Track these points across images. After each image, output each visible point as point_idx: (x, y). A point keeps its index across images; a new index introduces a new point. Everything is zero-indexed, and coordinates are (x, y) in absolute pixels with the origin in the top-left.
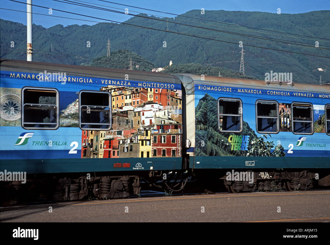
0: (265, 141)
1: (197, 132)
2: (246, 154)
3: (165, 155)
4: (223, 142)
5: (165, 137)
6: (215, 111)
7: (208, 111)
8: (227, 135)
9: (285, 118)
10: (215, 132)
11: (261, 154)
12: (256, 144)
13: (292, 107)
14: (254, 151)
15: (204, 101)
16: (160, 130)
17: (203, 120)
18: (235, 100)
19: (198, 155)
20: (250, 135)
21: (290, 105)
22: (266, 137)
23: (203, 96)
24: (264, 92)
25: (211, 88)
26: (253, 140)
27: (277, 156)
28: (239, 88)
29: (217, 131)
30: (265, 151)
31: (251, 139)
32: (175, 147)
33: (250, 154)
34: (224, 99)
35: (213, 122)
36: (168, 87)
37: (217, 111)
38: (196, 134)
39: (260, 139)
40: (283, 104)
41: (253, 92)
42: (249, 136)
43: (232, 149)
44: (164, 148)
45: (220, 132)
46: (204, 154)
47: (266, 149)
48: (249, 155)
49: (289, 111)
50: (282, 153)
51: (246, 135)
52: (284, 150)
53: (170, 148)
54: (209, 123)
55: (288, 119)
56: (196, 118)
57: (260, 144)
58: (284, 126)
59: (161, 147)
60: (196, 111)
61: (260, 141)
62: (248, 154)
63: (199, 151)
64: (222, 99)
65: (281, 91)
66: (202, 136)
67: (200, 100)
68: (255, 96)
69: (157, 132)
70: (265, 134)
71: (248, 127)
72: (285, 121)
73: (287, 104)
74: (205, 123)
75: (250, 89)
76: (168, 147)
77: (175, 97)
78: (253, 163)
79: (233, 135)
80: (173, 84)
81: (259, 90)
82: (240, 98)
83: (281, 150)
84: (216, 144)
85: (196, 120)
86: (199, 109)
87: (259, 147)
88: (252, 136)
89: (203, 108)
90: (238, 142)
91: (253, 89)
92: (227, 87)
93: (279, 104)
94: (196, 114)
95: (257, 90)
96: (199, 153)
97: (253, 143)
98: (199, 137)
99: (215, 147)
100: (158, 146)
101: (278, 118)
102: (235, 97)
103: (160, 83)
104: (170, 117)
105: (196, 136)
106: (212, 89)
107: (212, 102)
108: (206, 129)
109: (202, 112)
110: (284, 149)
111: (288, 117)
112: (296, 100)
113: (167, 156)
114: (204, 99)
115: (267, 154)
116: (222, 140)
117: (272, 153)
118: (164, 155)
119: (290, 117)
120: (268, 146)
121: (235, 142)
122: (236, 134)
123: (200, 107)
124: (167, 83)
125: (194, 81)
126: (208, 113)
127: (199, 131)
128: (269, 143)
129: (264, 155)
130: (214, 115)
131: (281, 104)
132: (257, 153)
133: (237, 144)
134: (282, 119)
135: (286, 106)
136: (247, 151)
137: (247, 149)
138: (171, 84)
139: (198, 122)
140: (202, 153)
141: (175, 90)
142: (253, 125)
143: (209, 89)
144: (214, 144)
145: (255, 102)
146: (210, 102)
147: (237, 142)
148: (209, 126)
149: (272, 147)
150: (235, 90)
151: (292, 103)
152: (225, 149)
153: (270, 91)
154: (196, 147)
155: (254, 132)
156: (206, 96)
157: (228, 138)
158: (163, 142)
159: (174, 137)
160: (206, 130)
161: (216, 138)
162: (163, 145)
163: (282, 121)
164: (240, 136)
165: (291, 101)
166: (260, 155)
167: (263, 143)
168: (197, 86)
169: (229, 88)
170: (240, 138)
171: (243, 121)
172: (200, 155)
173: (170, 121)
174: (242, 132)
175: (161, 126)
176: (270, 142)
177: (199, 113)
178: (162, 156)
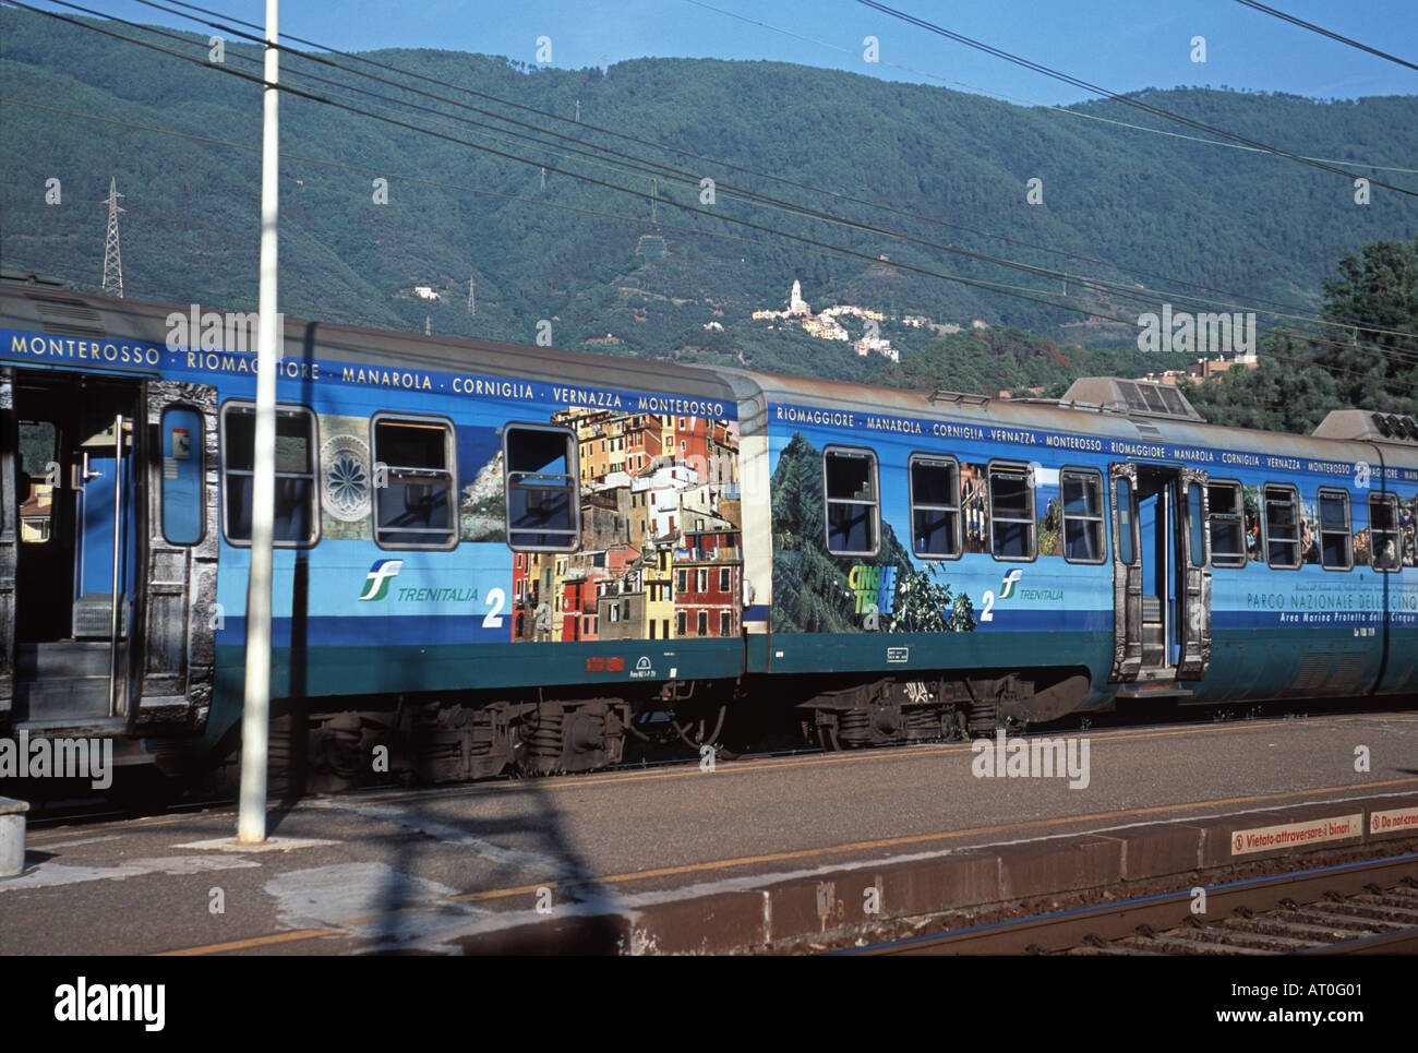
0: (932, 583)
1: (777, 556)
2: (889, 623)
3: (705, 633)
4: (837, 586)
5: (705, 571)
6: (817, 487)
7: (801, 488)
8: (845, 565)
9: (975, 511)
10: (820, 557)
11: (923, 625)
12: (912, 592)
13: (990, 476)
14: (907, 615)
15: (791, 456)
16: (694, 550)
17: (791, 519)
18: (863, 453)
19: (778, 631)
20: (898, 564)
21: (983, 468)
22: (934, 571)
23: (789, 440)
24: (927, 427)
25: (806, 414)
26: (905, 582)
27: (958, 630)
28: (871, 415)
29: (823, 554)
30: (932, 613)
31: (900, 578)
32: (729, 606)
33: (899, 624)
34: (838, 451)
35: (814, 524)
36: (707, 410)
37: (822, 488)
38: (774, 561)
39: (921, 577)
40: (969, 465)
41: (902, 427)
42: (895, 569)
43: (857, 612)
44: (703, 608)
45: (831, 558)
46: (794, 627)
47: (932, 607)
48: (896, 630)
49: (982, 489)
50: (969, 621)
51: (888, 564)
52: (972, 611)
53: (718, 607)
54: (805, 529)
55: (981, 514)
56: (775, 513)
57: (920, 592)
58: (972, 535)
59: (697, 606)
60: (773, 490)
61: (920, 583)
62: (894, 625)
63: (781, 618)
64: (832, 449)
65: (964, 426)
66: (790, 570)
67: (782, 453)
68: (904, 439)
69: (685, 556)
70: (931, 562)
71: (893, 541)
72: (975, 519)
73: (978, 466)
74: (795, 527)
75: (896, 418)
76: (712, 606)
77: (725, 444)
78: (904, 652)
79: (859, 564)
80: (718, 401)
81: (915, 421)
82: (872, 447)
83: (967, 609)
84: (821, 594)
85: (773, 517)
86: (781, 483)
87: (918, 601)
88: (903, 568)
89: (789, 481)
90: (871, 589)
91: (903, 419)
92: (842, 412)
93: (960, 467)
94: (773, 497)
95: (910, 420)
96: (782, 624)
97: (903, 590)
98: (783, 571)
99: (819, 605)
100: (689, 602)
101: (958, 510)
102: (860, 443)
103: (690, 398)
104: (715, 508)
105: (774, 570)
106: (810, 418)
107: (811, 458)
108: (797, 548)
109: (788, 492)
110: (974, 607)
111: (981, 508)
112: (1000, 455)
113: (709, 634)
114: (791, 451)
115: (936, 624)
116: (836, 583)
117: (946, 621)
118: (702, 631)
119: (986, 507)
120: (939, 600)
121: (865, 589)
122: (868, 561)
123: (784, 475)
124: (707, 400)
125: (765, 394)
126: (802, 497)
127: (781, 554)
128: (940, 590)
129: (929, 629)
130: (815, 502)
131: (964, 465)
132: (914, 619)
133: (867, 593)
134: (968, 511)
135: (976, 472)
136: (890, 615)
137: (890, 610)
138: (715, 401)
139: (779, 525)
140: (790, 623)
141: (724, 422)
142: (904, 532)
143: (801, 417)
144: (815, 596)
145: (905, 458)
146: (805, 460)
147: (868, 587)
148: (804, 538)
149: (947, 601)
150: (860, 419)
151: (989, 462)
152: (841, 610)
153: (940, 423)
154: (774, 604)
155: (906, 554)
156: (797, 440)
157: (848, 575)
158: (700, 591)
159: (725, 573)
160: (799, 550)
161: (821, 574)
162: (700, 600)
163: (968, 519)
164: (877, 569)
165: (986, 457)
166: (921, 629)
167: (926, 591)
168: (772, 409)
169: (848, 413)
170: (876, 575)
171: (881, 521)
172: (783, 629)
173: (715, 520)
174: (879, 554)
175: (694, 536)
176: (941, 586)
177: (781, 494)
178: (697, 635)
